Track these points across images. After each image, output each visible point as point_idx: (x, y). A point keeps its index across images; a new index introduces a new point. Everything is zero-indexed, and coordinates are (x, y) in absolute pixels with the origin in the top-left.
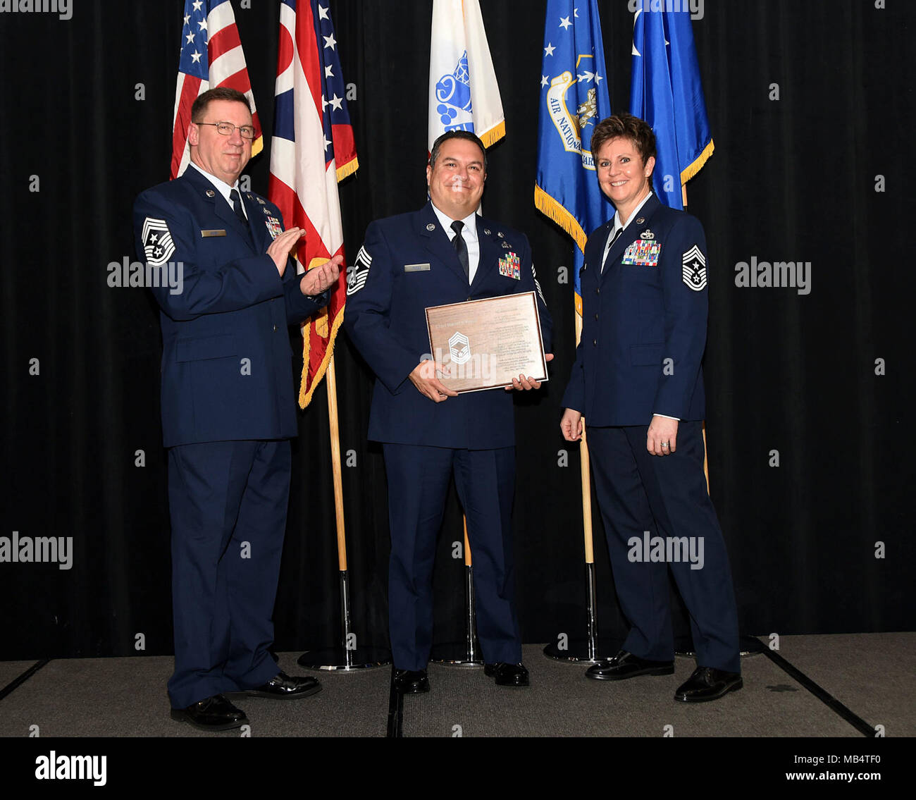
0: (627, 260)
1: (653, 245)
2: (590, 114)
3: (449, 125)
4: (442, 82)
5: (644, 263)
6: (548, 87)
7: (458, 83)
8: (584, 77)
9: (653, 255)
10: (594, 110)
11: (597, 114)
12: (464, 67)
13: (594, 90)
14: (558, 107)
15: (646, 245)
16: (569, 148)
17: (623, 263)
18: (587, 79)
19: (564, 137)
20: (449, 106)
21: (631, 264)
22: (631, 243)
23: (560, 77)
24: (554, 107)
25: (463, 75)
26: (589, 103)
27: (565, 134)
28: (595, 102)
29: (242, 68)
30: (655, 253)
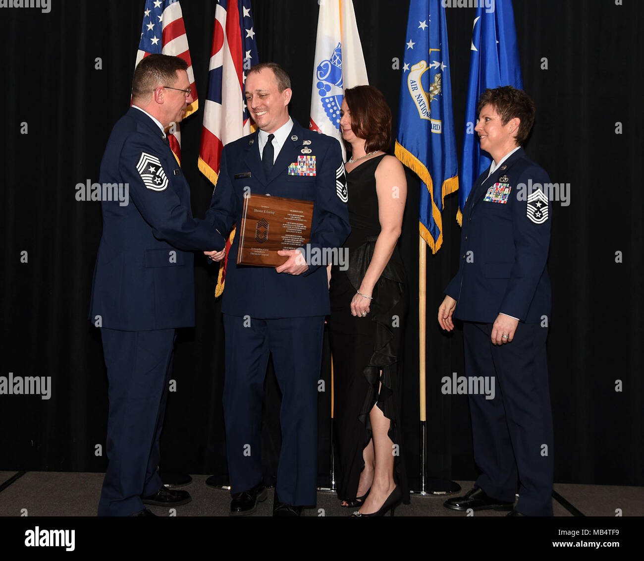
0: (487, 198)
1: (506, 187)
2: (436, 92)
3: (325, 97)
4: (322, 65)
5: (498, 201)
6: (409, 72)
7: (333, 67)
8: (433, 65)
9: (505, 195)
10: (439, 89)
11: (441, 92)
12: (338, 55)
13: (439, 75)
14: (416, 86)
15: (502, 187)
16: (423, 116)
17: (484, 200)
18: (435, 67)
19: (419, 108)
20: (325, 83)
21: (490, 201)
22: (492, 185)
23: (418, 64)
24: (413, 87)
25: (336, 60)
26: (436, 84)
27: (420, 106)
28: (439, 84)
29: (186, 50)
30: (507, 193)
